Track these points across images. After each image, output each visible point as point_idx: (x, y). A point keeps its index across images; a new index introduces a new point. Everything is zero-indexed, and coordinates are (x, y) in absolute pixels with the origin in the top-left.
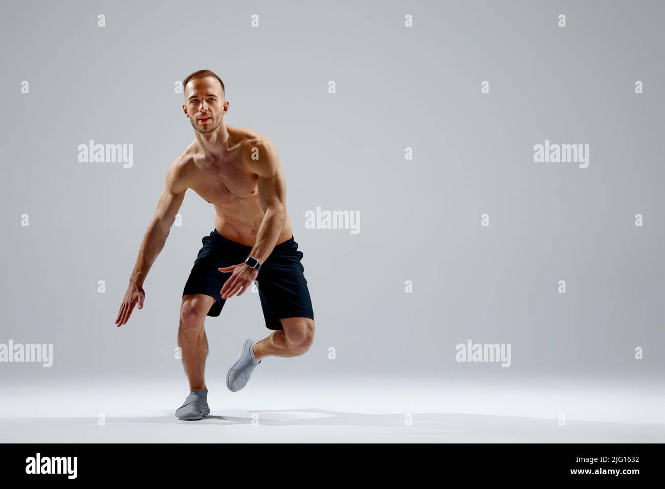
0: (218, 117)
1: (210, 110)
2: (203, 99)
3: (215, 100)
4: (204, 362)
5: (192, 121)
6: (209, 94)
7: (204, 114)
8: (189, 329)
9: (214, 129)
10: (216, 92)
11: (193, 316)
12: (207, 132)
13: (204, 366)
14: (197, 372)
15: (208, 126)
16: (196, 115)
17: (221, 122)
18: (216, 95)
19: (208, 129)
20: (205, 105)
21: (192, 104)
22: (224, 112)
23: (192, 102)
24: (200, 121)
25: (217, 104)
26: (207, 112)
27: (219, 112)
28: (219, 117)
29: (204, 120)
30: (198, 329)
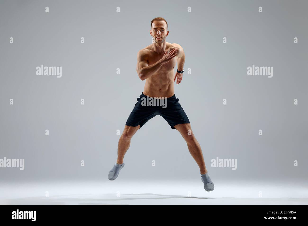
0: (164, 37)
2: (159, 30)
3: (164, 30)
6: (162, 28)
10: (165, 27)
15: (160, 41)
22: (167, 35)
23: (154, 30)
24: (157, 38)
26: (160, 35)
30: (128, 141)
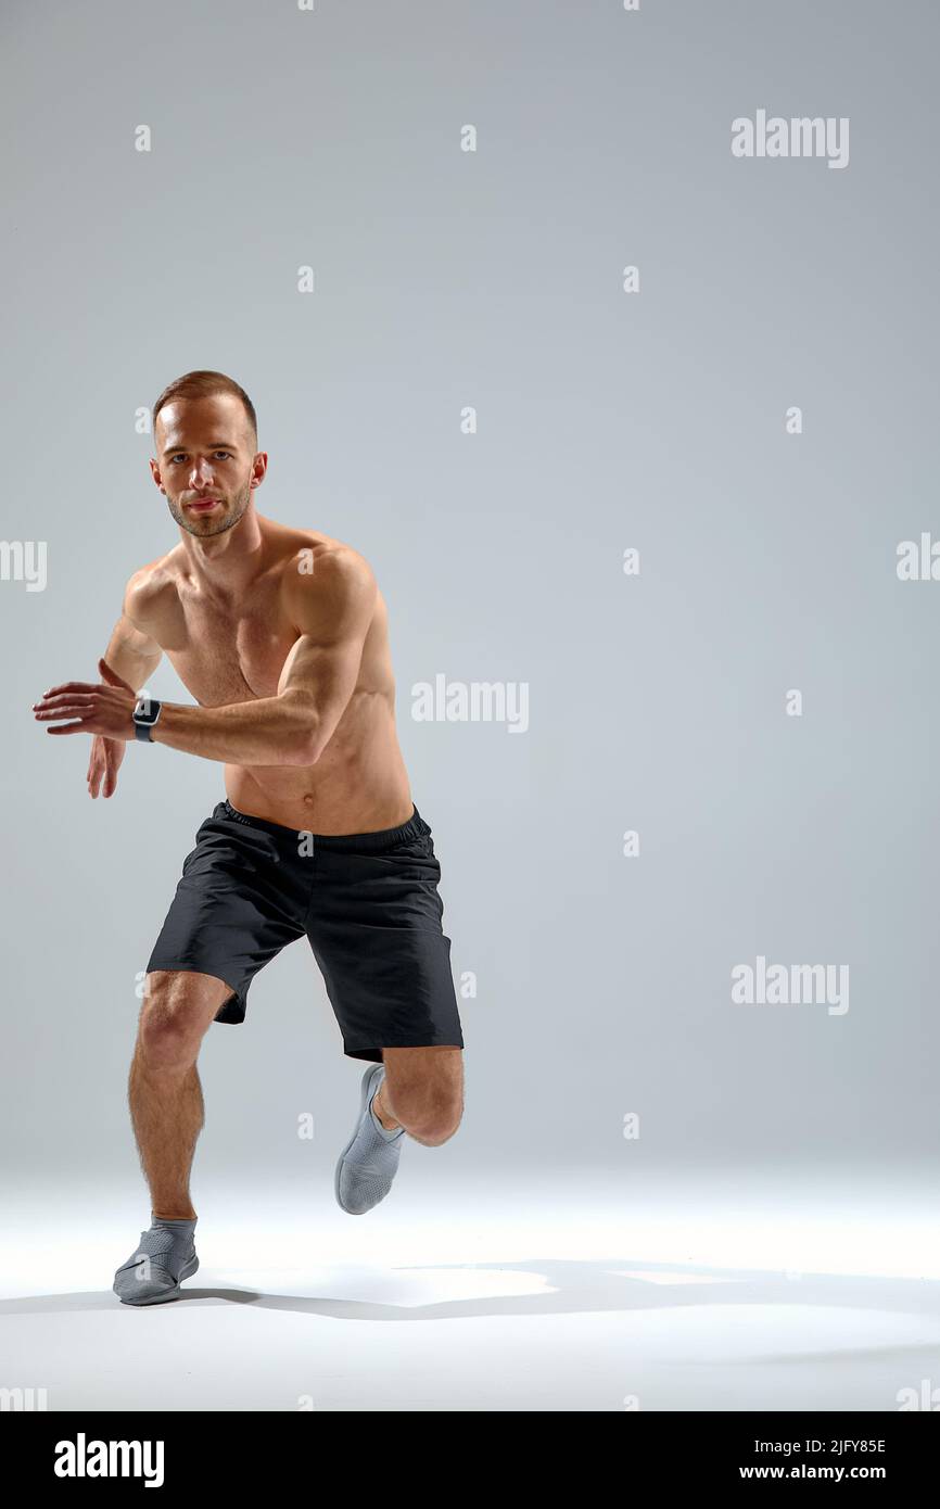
0: (238, 498)
1: (217, 484)
2: (200, 456)
3: (230, 455)
4: (192, 1147)
5: (172, 507)
6: (216, 441)
7: (203, 493)
8: (162, 1069)
9: (229, 527)
10: (234, 434)
11: (171, 1039)
12: (209, 536)
13: (192, 1157)
14: (174, 1171)
15: (212, 522)
16: (181, 494)
17: (246, 510)
18: (234, 443)
19: (214, 528)
20: (207, 471)
21: (171, 466)
22: (256, 480)
23: (172, 461)
24: (193, 511)
25: (237, 465)
26: (211, 489)
27: (240, 486)
28: (243, 498)
29: (200, 506)
30: (182, 1070)
